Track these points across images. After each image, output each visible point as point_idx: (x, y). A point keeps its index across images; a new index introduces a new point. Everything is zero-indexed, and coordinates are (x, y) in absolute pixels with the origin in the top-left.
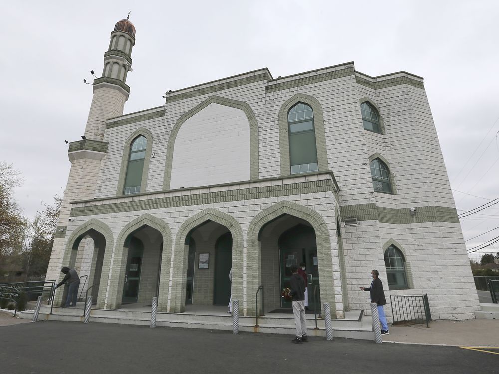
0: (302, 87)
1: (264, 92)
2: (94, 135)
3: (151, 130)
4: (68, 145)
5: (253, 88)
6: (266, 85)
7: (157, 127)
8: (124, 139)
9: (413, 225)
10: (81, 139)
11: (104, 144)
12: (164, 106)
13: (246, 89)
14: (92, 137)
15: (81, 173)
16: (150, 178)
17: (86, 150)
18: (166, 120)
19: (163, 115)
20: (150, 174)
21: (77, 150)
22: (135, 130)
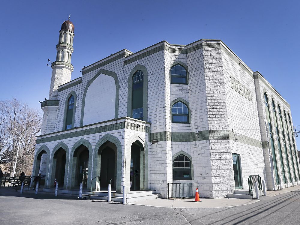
0: (140, 60)
1: (123, 65)
2: (53, 96)
3: (76, 92)
4: (41, 104)
5: (118, 63)
6: (124, 60)
7: (78, 90)
8: (65, 98)
9: (197, 142)
10: (45, 100)
11: (57, 101)
12: (81, 77)
13: (115, 64)
14: (52, 98)
15: (47, 119)
16: (75, 119)
17: (48, 106)
18: (82, 86)
19: (80, 83)
20: (76, 117)
21: (45, 106)
22: (69, 92)
